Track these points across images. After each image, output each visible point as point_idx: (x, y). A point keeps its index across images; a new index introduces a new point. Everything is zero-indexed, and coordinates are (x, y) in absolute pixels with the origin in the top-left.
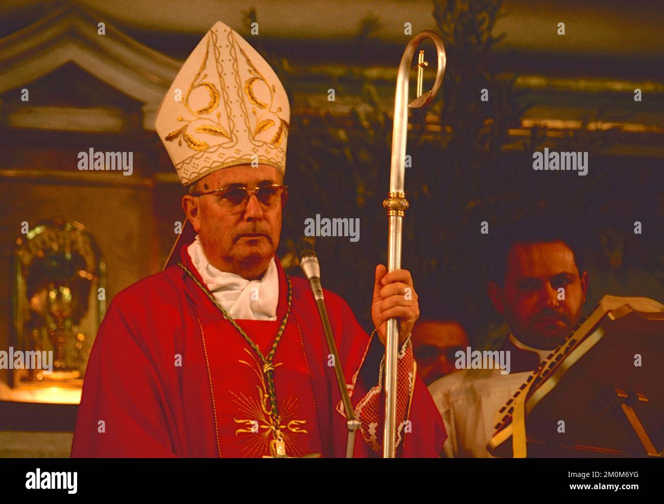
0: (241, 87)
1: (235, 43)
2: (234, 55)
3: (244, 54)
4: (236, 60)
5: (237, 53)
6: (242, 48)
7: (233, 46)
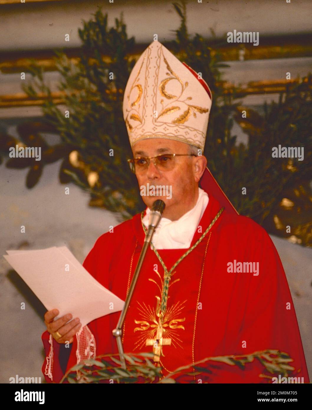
0: (157, 85)
1: (162, 55)
2: (158, 64)
3: (166, 63)
4: (159, 67)
5: (161, 61)
6: (166, 57)
7: (159, 57)
